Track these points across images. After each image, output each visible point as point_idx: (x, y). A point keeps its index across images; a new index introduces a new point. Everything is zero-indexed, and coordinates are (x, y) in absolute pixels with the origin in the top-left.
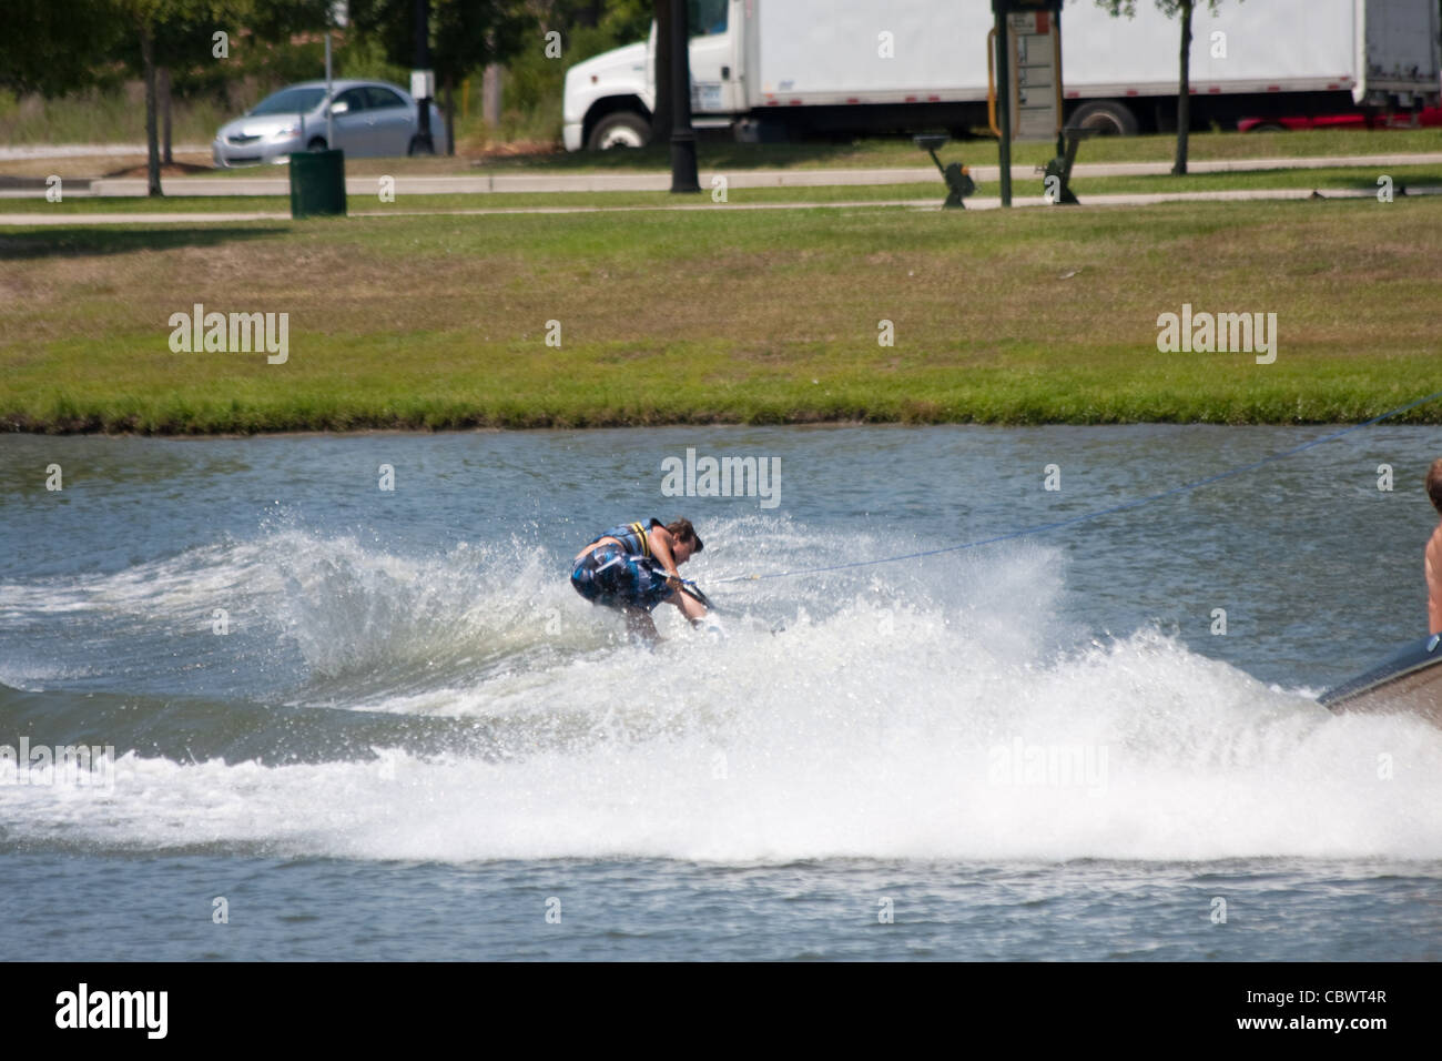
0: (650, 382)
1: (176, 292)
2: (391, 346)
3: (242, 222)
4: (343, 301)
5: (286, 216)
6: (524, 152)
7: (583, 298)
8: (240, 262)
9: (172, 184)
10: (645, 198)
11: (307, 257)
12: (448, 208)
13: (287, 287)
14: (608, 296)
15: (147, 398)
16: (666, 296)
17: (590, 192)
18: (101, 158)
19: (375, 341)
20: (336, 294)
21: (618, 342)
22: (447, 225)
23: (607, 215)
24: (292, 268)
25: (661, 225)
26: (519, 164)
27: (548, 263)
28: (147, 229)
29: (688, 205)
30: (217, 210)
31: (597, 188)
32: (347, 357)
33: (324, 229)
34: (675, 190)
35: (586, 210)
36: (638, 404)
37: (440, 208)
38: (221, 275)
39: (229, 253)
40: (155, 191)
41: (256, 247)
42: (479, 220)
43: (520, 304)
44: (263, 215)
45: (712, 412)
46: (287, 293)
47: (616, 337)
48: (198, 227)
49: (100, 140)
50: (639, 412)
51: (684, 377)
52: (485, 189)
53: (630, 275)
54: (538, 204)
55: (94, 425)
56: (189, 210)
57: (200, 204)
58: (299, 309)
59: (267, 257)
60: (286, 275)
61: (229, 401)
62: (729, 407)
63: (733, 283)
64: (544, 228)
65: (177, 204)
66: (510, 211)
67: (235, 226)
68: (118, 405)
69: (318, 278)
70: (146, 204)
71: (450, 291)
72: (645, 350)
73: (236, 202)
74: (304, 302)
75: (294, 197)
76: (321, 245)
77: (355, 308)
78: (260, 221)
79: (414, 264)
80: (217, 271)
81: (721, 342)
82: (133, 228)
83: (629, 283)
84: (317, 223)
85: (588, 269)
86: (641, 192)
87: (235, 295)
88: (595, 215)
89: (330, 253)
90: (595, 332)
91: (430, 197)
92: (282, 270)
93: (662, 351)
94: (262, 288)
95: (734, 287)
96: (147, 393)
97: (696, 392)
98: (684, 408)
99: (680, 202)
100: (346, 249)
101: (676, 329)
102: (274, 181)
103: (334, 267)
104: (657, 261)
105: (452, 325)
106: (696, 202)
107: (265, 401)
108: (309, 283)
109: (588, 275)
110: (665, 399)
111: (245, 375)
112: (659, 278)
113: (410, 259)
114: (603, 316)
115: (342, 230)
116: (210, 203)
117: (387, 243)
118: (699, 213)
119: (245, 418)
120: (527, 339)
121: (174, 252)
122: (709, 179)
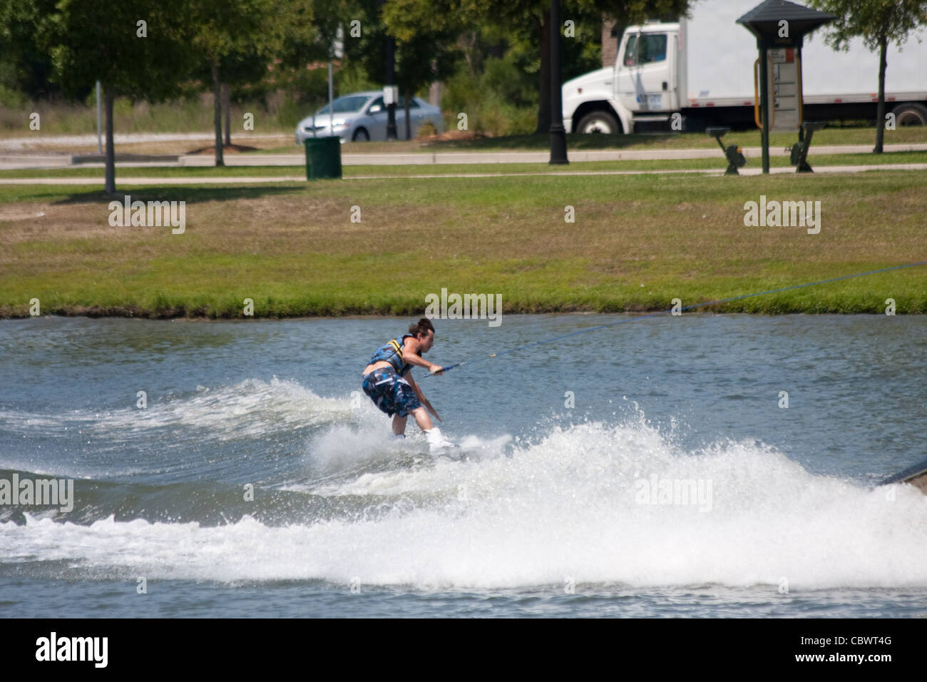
0: (536, 285)
1: (232, 227)
2: (370, 262)
3: (275, 183)
4: (339, 234)
5: (303, 179)
6: (455, 138)
7: (493, 232)
8: (274, 208)
9: (230, 159)
10: (534, 167)
11: (316, 205)
12: (407, 174)
13: (303, 224)
14: (508, 231)
15: (214, 296)
16: (547, 230)
17: (498, 164)
18: (185, 141)
19: (359, 259)
20: (335, 229)
21: (515, 260)
22: (406, 184)
23: (510, 178)
24: (307, 212)
25: (544, 185)
26: (452, 145)
27: (471, 209)
28: (215, 187)
29: (561, 172)
30: (259, 175)
31: (503, 161)
32: (341, 269)
33: (327, 188)
34: (552, 162)
35: (495, 175)
36: (528, 299)
37: (402, 174)
38: (261, 217)
39: (266, 202)
40: (220, 163)
41: (284, 199)
42: (427, 181)
43: (452, 235)
44: (288, 178)
45: (576, 305)
46: (304, 228)
47: (514, 257)
48: (246, 186)
49: (184, 130)
50: (529, 305)
51: (557, 282)
52: (430, 162)
53: (522, 217)
54: (464, 172)
55: (180, 313)
56: (242, 175)
57: (248, 171)
58: (311, 238)
59: (291, 205)
60: (303, 217)
61: (266, 297)
62: (587, 302)
63: (589, 222)
64: (468, 187)
65: (234, 171)
66: (447, 176)
67: (270, 185)
68: (195, 300)
69: (323, 218)
70: (214, 171)
71: (408, 227)
72: (532, 265)
73: (270, 170)
74: (315, 234)
75: (308, 166)
76: (325, 197)
77: (347, 238)
78: (286, 182)
79: (384, 210)
80: (259, 214)
81: (581, 259)
82: (205, 187)
83: (522, 222)
84: (322, 183)
85: (496, 213)
86: (530, 164)
87: (270, 229)
88: (500, 178)
89: (331, 203)
90: (501, 253)
91: (395, 167)
92: (300, 213)
93: (544, 266)
94: (288, 225)
95: (590, 224)
96: (214, 292)
97: (565, 292)
98: (557, 302)
99: (555, 170)
100: (341, 200)
101: (552, 252)
102: (296, 156)
103: (334, 211)
104: (541, 208)
105: (409, 249)
106: (565, 170)
107: (289, 297)
108: (318, 221)
109: (496, 217)
110: (545, 296)
111: (276, 280)
112: (542, 219)
113: (382, 207)
114: (505, 243)
115: (339, 188)
116: (254, 171)
117: (368, 196)
118: (567, 177)
119: (276, 308)
120: (457, 258)
121: (231, 202)
122: (574, 155)
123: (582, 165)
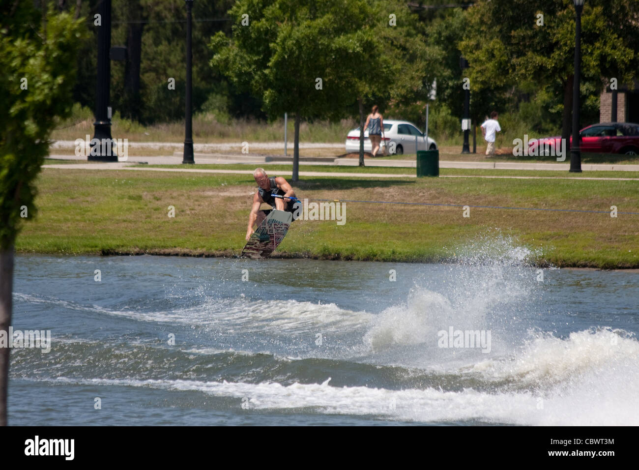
0: (562, 248)
1: (371, 205)
2: (456, 230)
4: (438, 211)
5: (415, 176)
6: (506, 153)
7: (534, 214)
8: (397, 194)
9: (368, 162)
10: (559, 174)
11: (423, 193)
12: (479, 175)
13: (415, 205)
14: (545, 213)
15: (359, 248)
16: (569, 214)
17: (535, 170)
18: (333, 148)
19: (450, 228)
20: (435, 208)
21: (549, 232)
22: (480, 182)
23: (545, 180)
24: (417, 197)
25: (567, 185)
26: (505, 158)
27: (521, 199)
28: (359, 179)
29: (577, 177)
30: (386, 173)
32: (439, 234)
33: (430, 182)
34: (571, 171)
35: (535, 178)
36: (556, 257)
37: (476, 175)
38: (389, 199)
39: (392, 190)
40: (361, 164)
41: (403, 188)
42: (493, 180)
43: (509, 215)
44: (404, 175)
45: (587, 262)
46: (415, 207)
47: (548, 230)
48: (379, 179)
50: (557, 261)
51: (576, 247)
52: (492, 168)
53: (554, 205)
54: (516, 175)
55: (337, 258)
56: (375, 173)
57: (379, 170)
58: (420, 214)
59: (407, 192)
60: (415, 200)
61: (391, 250)
62: (594, 260)
63: (597, 210)
64: (519, 185)
65: (371, 170)
66: (505, 177)
67: (394, 179)
68: (347, 250)
69: (428, 201)
70: (358, 169)
71: (481, 209)
72: (560, 235)
73: (393, 170)
74: (422, 211)
75: (418, 168)
76: (429, 188)
77: (442, 214)
78: (404, 178)
79: (467, 197)
80: (387, 197)
81: (591, 233)
82: (354, 179)
83: (553, 208)
84: (428, 180)
85: (537, 202)
86: (556, 171)
87: (394, 207)
88: (539, 179)
89: (433, 192)
90: (539, 227)
91: (472, 170)
92: (413, 198)
93: (567, 236)
94: (406, 204)
95: (597, 211)
96: (359, 245)
97: (581, 254)
98: (575, 260)
99: (574, 176)
100: (439, 190)
101: (572, 228)
103: (435, 197)
104: (565, 200)
105: (481, 223)
106: (580, 176)
107: (406, 250)
108: (424, 204)
109: (537, 204)
110: (568, 256)
111: (398, 239)
112: (565, 207)
113: (465, 195)
114: (542, 221)
115: (438, 183)
116: (384, 170)
117: (456, 188)
118: (582, 181)
119: (397, 257)
120: (512, 229)
121: (370, 189)
122: (585, 167)
123: (591, 173)
